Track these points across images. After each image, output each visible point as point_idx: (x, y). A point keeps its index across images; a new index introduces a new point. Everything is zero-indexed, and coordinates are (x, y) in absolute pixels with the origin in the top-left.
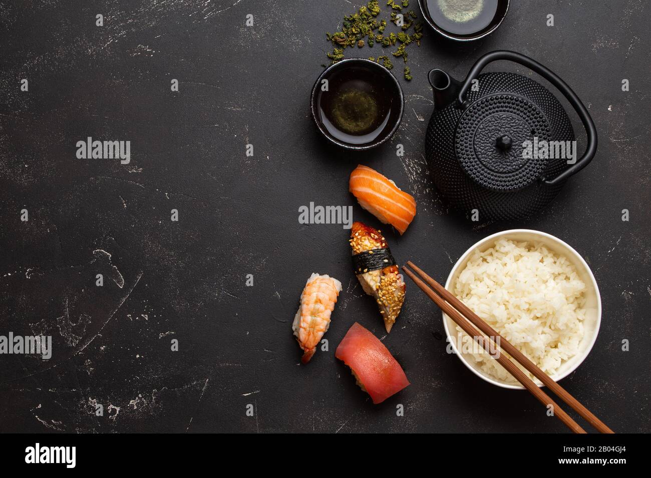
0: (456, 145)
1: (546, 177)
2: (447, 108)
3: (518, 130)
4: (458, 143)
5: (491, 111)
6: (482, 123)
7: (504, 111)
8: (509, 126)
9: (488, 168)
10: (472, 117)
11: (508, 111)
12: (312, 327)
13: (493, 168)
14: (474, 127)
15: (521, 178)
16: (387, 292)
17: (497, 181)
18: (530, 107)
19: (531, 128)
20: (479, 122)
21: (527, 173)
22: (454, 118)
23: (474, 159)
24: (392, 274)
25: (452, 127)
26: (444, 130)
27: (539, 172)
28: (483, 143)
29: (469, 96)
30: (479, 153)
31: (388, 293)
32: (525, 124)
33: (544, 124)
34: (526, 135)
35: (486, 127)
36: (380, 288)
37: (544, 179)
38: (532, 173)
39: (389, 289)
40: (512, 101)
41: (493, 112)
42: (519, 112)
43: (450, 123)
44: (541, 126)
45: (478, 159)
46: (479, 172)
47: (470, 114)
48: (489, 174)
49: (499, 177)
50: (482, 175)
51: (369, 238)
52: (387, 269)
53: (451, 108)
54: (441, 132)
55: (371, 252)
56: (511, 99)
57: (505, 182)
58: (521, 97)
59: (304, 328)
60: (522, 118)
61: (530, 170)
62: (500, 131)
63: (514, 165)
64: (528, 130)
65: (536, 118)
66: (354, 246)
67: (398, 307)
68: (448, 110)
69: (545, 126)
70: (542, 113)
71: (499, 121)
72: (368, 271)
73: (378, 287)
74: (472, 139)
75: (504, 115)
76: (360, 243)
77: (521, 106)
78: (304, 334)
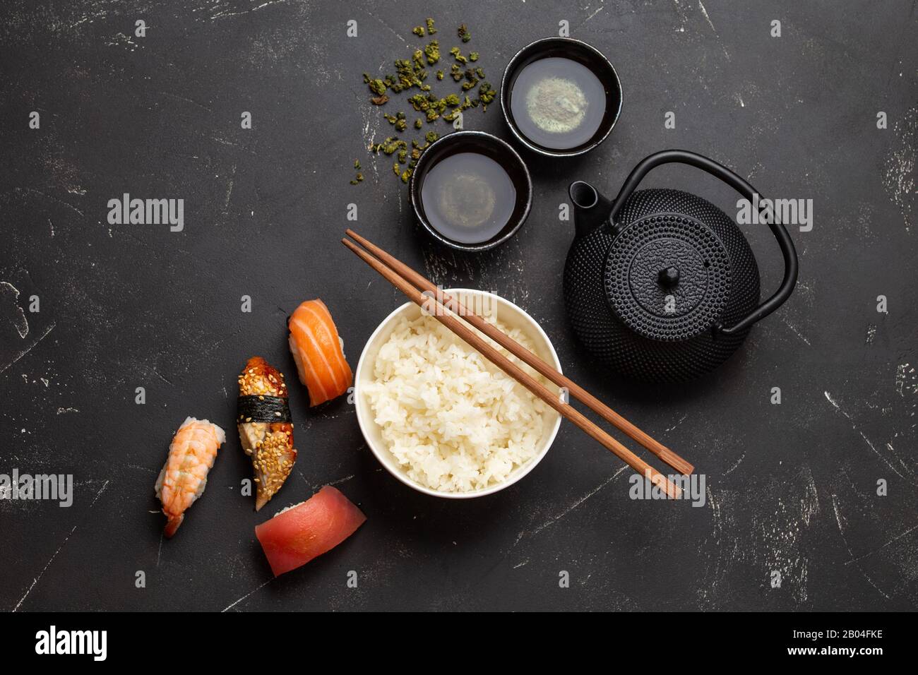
0: (605, 280)
1: (723, 324)
2: (593, 233)
3: (686, 261)
4: (609, 278)
5: (652, 236)
6: (640, 252)
7: (669, 236)
8: (675, 256)
9: (648, 311)
10: (627, 243)
11: (674, 237)
12: (180, 486)
13: (655, 311)
14: (629, 257)
15: (690, 324)
16: (269, 455)
17: (659, 327)
18: (702, 232)
19: (704, 259)
20: (635, 250)
21: (699, 318)
22: (603, 246)
23: (629, 298)
24: (282, 433)
25: (601, 257)
26: (589, 262)
27: (714, 317)
28: (641, 278)
29: (622, 217)
30: (636, 291)
31: (271, 457)
32: (696, 253)
33: (720, 254)
34: (698, 268)
35: (645, 256)
36: (261, 448)
37: (720, 326)
38: (705, 317)
39: (273, 452)
40: (678, 224)
41: (655, 238)
42: (688, 238)
43: (598, 252)
44: (716, 256)
45: (635, 298)
46: (635, 316)
47: (624, 240)
48: (649, 318)
49: (662, 322)
50: (640, 319)
51: (265, 379)
52: (278, 425)
53: (598, 234)
54: (586, 265)
55: (262, 398)
56: (677, 220)
57: (670, 328)
58: (690, 219)
59: (169, 486)
60: (692, 246)
61: (702, 314)
62: (663, 262)
63: (682, 307)
64: (700, 261)
65: (710, 246)
66: (242, 385)
67: (280, 481)
68: (594, 235)
69: (723, 257)
70: (718, 240)
71: (663, 249)
72: (251, 422)
73: (259, 446)
74: (627, 273)
75: (669, 241)
76: (251, 382)
77: (691, 231)
78: (169, 494)
